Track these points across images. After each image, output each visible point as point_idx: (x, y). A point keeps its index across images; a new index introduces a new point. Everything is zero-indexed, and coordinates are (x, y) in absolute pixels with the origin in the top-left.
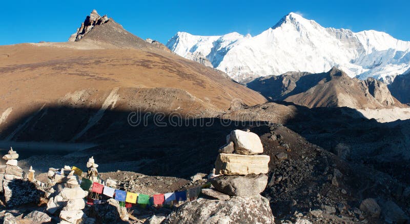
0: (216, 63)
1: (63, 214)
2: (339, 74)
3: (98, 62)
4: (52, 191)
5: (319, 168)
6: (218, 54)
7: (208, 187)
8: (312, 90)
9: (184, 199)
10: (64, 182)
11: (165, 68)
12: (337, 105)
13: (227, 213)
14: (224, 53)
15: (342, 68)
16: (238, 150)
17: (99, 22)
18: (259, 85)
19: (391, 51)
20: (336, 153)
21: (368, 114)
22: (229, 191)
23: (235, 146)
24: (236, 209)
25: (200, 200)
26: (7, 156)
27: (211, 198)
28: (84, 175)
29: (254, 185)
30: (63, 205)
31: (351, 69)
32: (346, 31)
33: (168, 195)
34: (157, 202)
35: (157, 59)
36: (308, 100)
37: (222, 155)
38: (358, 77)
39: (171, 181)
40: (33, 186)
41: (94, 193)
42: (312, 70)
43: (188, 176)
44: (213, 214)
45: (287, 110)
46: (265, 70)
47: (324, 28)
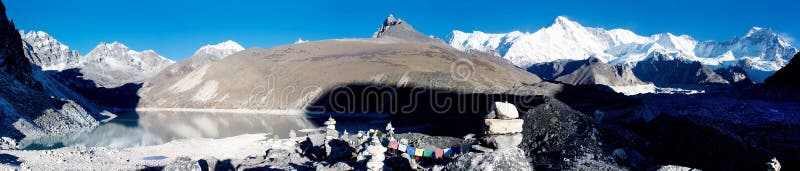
0: (503, 54)
1: (369, 165)
2: (596, 61)
3: (394, 53)
4: (361, 148)
5: (583, 127)
6: (504, 47)
7: (476, 143)
8: (576, 72)
9: (458, 153)
10: (369, 141)
11: (443, 57)
12: (594, 83)
13: (491, 162)
14: (509, 46)
15: (598, 57)
16: (498, 116)
17: (395, 23)
18: (535, 69)
19: (633, 44)
20: (594, 117)
21: (618, 89)
22: (492, 146)
23: (496, 113)
24: (497, 158)
25: (470, 154)
26: (327, 123)
27: (479, 151)
28: (384, 136)
29: (511, 140)
30: (369, 158)
31: (605, 57)
32: (600, 30)
33: (446, 150)
34: (439, 155)
35: (437, 50)
36: (573, 79)
37: (487, 121)
38: (609, 63)
39: (448, 140)
40: (347, 144)
41: (392, 149)
42: (575, 59)
43: (461, 136)
44: (480, 163)
45: (556, 87)
46: (541, 59)
47: (583, 28)
